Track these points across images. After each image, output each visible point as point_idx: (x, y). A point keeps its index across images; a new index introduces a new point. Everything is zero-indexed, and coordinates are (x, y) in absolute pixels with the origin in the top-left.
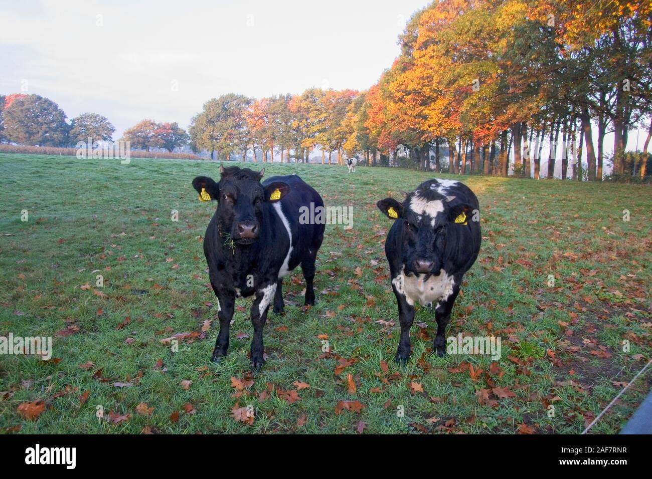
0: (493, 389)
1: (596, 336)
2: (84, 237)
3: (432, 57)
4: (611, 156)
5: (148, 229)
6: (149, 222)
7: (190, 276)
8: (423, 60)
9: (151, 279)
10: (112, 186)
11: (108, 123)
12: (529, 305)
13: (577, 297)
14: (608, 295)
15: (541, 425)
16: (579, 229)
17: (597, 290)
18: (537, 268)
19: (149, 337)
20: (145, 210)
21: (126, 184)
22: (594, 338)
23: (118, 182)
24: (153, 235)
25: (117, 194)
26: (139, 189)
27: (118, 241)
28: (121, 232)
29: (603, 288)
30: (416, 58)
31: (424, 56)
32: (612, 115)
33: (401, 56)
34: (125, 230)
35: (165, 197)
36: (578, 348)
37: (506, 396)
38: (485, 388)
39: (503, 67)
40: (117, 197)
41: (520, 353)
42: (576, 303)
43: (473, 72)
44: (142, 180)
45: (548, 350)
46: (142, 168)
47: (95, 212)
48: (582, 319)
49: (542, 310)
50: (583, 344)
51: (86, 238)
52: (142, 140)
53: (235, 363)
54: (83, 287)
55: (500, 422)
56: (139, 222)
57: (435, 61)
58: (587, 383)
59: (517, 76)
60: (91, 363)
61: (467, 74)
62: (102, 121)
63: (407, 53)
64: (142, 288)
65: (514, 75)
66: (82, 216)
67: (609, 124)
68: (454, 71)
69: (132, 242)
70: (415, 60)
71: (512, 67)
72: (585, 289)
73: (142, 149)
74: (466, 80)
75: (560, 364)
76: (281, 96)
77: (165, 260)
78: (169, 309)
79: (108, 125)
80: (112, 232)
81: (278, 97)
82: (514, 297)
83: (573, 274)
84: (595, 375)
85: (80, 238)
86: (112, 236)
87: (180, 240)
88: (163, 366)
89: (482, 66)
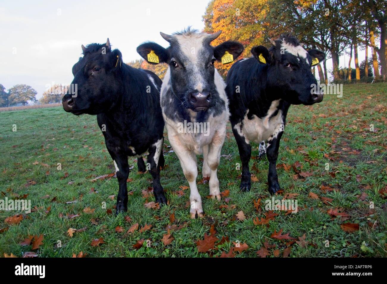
0: (300, 174)
1: (349, 146)
2: (29, 143)
3: (223, 26)
4: (332, 70)
5: (69, 135)
6: (69, 131)
7: (101, 151)
8: (218, 28)
9: (76, 156)
10: (41, 120)
11: (32, 89)
12: (307, 137)
13: (333, 132)
14: (349, 129)
15: (333, 184)
16: (323, 105)
17: (343, 127)
18: (306, 123)
19: (82, 180)
20: (65, 127)
21: (50, 118)
22: (348, 147)
23: (44, 118)
24: (73, 137)
25: (45, 122)
26: (58, 119)
27: (51, 142)
28: (52, 138)
29: (346, 126)
30: (214, 27)
31: (218, 26)
32: (329, 48)
33: (205, 28)
34: (54, 137)
35: (75, 121)
36: (341, 152)
37: (308, 175)
38: (294, 174)
39: (265, 27)
40: (46, 124)
41: (309, 158)
42: (333, 134)
43: (248, 31)
44: (59, 115)
45: (325, 154)
46: (58, 110)
47: (33, 132)
48: (339, 140)
49: (315, 139)
50: (343, 150)
51: (30, 144)
52: (55, 97)
53: (140, 184)
54: (34, 163)
55: (308, 186)
56: (62, 132)
57: (225, 28)
58: (351, 165)
59: (274, 30)
60: (48, 196)
61: (245, 33)
62: (28, 88)
63: (208, 26)
64: (72, 160)
65: (272, 30)
66: (25, 134)
67: (328, 54)
68: (238, 32)
69: (60, 141)
70: (213, 29)
71: (270, 26)
72: (336, 128)
73: (56, 102)
74: (245, 36)
75: (333, 160)
76: (136, 61)
77: (83, 147)
78: (92, 167)
79: (32, 91)
80: (46, 139)
81: (135, 62)
82: (297, 135)
83: (327, 123)
84: (354, 161)
85: (27, 144)
86: (47, 140)
87: (90, 137)
88: (95, 191)
89: (253, 27)
